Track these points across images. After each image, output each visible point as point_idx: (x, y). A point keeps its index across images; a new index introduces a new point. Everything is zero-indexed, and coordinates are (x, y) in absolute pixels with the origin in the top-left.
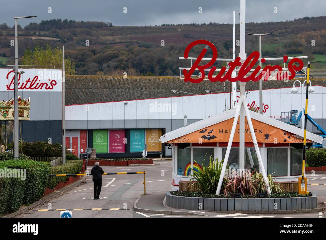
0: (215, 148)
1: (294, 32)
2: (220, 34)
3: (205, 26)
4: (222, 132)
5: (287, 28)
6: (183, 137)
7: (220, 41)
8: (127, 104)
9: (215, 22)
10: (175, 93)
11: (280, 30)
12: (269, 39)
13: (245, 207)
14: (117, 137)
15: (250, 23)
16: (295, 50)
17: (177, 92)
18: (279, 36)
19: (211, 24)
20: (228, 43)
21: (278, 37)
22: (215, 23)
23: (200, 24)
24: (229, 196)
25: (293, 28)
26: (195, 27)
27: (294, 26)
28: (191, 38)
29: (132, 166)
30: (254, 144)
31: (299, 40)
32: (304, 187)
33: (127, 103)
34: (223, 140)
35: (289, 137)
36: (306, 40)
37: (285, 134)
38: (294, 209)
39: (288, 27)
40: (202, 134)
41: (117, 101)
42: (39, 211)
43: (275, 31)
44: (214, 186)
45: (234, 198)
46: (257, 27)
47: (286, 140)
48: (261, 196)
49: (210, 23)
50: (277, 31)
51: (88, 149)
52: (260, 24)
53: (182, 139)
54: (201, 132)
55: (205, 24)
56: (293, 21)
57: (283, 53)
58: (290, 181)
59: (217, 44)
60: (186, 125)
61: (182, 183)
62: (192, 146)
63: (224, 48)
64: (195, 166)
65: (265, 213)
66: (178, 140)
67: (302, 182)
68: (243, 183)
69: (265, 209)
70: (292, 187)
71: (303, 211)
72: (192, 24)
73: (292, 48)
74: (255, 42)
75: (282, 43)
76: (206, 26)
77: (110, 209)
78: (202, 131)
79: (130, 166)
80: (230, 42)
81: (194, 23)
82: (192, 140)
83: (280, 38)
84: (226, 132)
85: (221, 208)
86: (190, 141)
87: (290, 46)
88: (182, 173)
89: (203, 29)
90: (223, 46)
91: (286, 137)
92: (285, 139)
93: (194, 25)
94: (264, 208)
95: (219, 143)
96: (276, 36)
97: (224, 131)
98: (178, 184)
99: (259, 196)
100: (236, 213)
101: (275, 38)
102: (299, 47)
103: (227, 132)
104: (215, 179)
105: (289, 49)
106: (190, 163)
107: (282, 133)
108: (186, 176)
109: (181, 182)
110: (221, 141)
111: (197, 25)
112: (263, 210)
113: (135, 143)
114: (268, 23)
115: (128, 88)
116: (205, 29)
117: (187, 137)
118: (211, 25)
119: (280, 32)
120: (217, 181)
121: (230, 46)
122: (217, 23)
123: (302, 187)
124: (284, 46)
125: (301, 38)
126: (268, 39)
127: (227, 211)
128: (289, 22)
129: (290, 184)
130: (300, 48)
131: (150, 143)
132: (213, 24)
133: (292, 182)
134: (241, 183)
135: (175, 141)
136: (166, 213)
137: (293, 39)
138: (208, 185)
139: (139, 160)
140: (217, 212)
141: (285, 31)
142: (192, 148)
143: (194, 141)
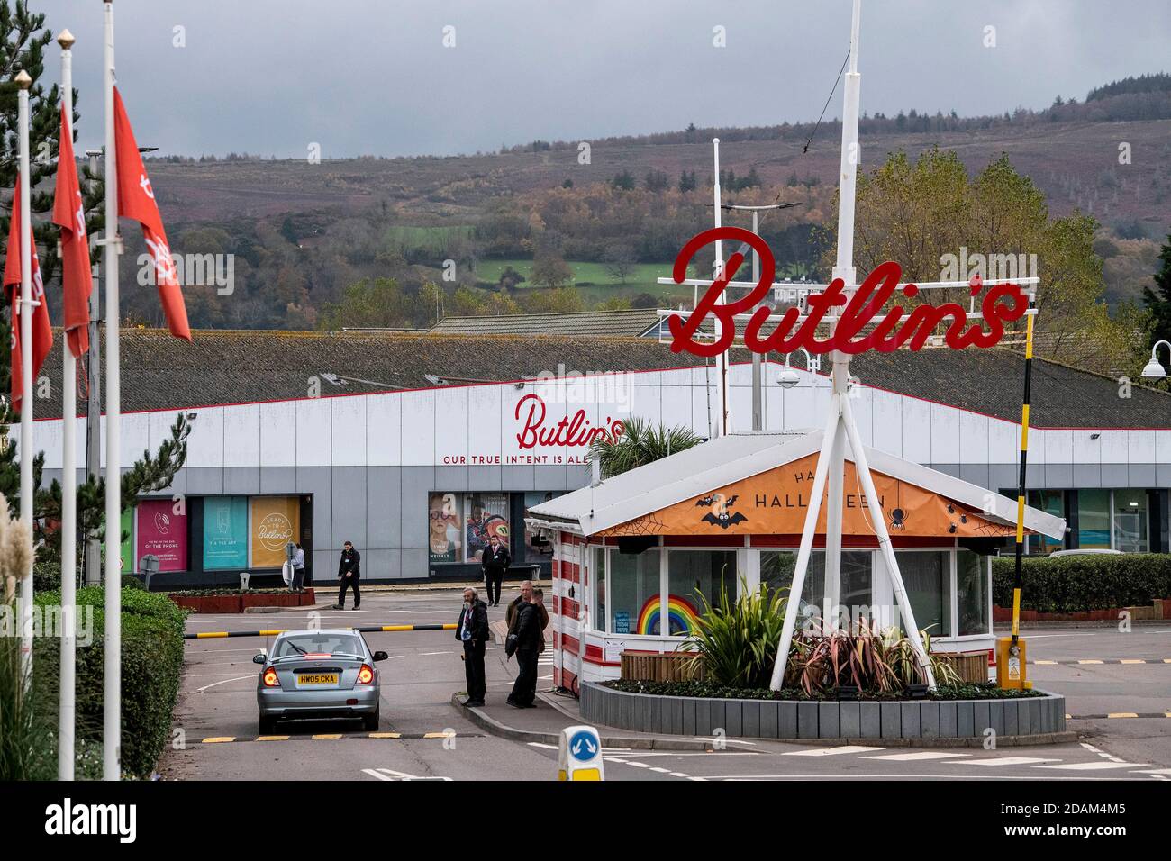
0: (740, 552)
1: (502, 190)
2: (264, 192)
3: (212, 165)
4: (764, 502)
5: (480, 177)
6: (647, 519)
7: (268, 216)
8: (195, 418)
9: (245, 154)
10: (334, 383)
11: (459, 183)
12: (424, 209)
13: (870, 727)
14: (162, 521)
15: (359, 158)
16: (508, 248)
17: (339, 380)
18: (455, 202)
19: (233, 157)
20: (293, 222)
21: (451, 206)
22: (247, 158)
23: (197, 158)
24: (817, 693)
25: (500, 177)
26: (180, 168)
27: (500, 171)
28: (170, 203)
29: (256, 612)
30: (880, 540)
31: (519, 216)
32: (1018, 668)
33: (196, 415)
34: (766, 527)
35: (964, 517)
36: (542, 216)
37: (951, 511)
38: (1012, 735)
39: (481, 174)
40: (705, 510)
41: (158, 409)
42: (204, 741)
43: (443, 185)
44: (762, 665)
45: (839, 700)
46: (384, 172)
47: (954, 527)
48: (915, 694)
49: (230, 154)
50: (446, 185)
51: (148, 560)
52: (393, 161)
53: (645, 524)
54: (701, 503)
55: (212, 159)
56: (498, 153)
57: (472, 256)
58: (958, 649)
59: (259, 225)
60: (595, 482)
61: (633, 657)
62: (665, 545)
63: (283, 238)
64: (677, 607)
65: (932, 744)
66: (630, 527)
67: (1013, 654)
68: (858, 655)
69: (931, 733)
70: (962, 668)
71: (1035, 738)
72: (171, 158)
73: (500, 239)
74: (380, 220)
75: (468, 223)
76: (216, 165)
77: (427, 735)
78: (703, 500)
79: (248, 612)
80: (300, 219)
81: (178, 155)
82: (674, 529)
83: (458, 206)
84: (776, 502)
85: (798, 731)
86: (667, 530)
87: (493, 232)
88: (628, 627)
89: (205, 175)
90: (278, 231)
91: (955, 518)
92: (951, 523)
93: (179, 162)
94: (926, 730)
95: (752, 536)
96: (446, 200)
97: (769, 501)
98: (619, 659)
99: (911, 695)
100: (847, 744)
101: (442, 206)
102: (520, 238)
103: (779, 504)
104: (767, 645)
105: (490, 244)
106: (658, 596)
107: (944, 507)
108: (643, 636)
109: (628, 653)
110: (762, 529)
111: (186, 162)
112: (926, 735)
113: (217, 541)
114: (419, 158)
115: (188, 366)
116: (214, 175)
117: (658, 518)
118: (233, 163)
119: (457, 188)
120: (772, 650)
121: (301, 231)
122: (253, 157)
123: (1010, 668)
124: (472, 233)
125: (526, 209)
126: (419, 209)
127: (819, 737)
128: (485, 157)
129: (959, 662)
130: (524, 240)
131: (265, 540)
132: (240, 158)
133: (965, 655)
134: (852, 654)
135: (623, 530)
136: (635, 745)
137: (501, 212)
138: (741, 661)
139: (268, 592)
140: (789, 742)
141: (473, 186)
142: (665, 552)
143: (680, 530)
